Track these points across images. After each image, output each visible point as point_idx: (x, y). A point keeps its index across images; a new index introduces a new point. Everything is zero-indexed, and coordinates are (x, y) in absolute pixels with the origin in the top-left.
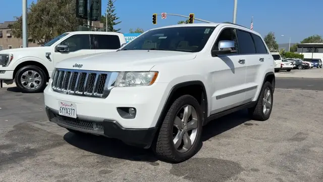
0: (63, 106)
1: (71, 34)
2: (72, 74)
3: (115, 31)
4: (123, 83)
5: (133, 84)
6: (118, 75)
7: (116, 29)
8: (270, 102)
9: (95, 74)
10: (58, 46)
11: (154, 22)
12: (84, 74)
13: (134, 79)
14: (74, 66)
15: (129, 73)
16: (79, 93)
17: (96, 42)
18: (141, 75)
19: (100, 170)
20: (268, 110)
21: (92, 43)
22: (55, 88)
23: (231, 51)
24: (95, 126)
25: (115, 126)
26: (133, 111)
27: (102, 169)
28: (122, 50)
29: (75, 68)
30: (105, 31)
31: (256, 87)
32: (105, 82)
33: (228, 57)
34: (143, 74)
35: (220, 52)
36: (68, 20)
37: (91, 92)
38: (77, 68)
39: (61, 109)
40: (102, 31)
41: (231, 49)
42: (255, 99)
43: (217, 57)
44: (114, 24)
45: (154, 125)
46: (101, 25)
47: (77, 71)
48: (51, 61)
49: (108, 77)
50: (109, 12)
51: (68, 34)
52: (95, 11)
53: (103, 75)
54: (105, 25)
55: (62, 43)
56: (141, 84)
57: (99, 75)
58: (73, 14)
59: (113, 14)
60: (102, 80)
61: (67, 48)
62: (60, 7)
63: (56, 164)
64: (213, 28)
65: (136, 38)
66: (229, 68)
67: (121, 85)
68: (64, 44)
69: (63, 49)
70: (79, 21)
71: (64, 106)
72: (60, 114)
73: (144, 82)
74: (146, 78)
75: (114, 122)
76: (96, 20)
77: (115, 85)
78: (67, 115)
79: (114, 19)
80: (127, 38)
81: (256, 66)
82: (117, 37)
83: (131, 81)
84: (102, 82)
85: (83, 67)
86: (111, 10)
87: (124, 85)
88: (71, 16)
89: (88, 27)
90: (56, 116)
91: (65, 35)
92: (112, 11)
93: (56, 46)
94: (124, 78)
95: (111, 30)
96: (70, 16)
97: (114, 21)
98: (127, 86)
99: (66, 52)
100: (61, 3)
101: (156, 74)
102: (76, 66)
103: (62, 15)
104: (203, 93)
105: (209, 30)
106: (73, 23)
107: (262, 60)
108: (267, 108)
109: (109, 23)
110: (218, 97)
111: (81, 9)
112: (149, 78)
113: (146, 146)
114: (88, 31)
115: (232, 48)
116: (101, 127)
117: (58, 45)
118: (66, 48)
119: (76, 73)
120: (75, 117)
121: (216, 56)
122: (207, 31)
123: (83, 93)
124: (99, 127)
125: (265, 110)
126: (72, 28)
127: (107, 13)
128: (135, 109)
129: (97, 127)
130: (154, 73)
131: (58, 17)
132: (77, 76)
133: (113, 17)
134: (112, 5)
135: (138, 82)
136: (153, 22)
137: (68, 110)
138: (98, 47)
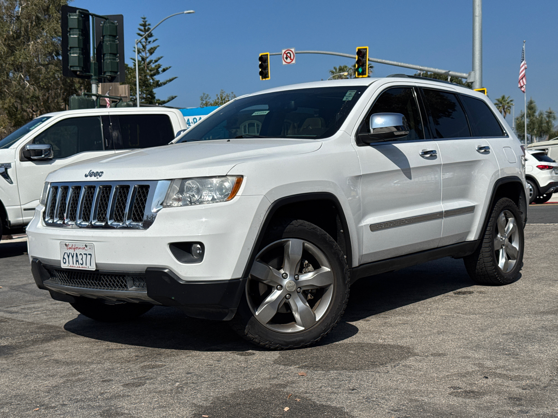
0: (68, 251)
1: (56, 117)
2: (83, 190)
3: (162, 104)
4: (179, 200)
5: (198, 201)
6: (170, 186)
7: (162, 99)
8: (516, 245)
9: (128, 187)
10: (28, 147)
11: (264, 74)
12: (107, 187)
13: (199, 191)
14: (86, 176)
15: (190, 182)
16: (98, 224)
17: (115, 134)
18: (211, 184)
19: (142, 365)
20: (513, 262)
21: (108, 136)
22: (50, 221)
23: (396, 134)
24: (129, 283)
25: (167, 279)
26: (199, 249)
27: (146, 363)
28: (178, 142)
29: (89, 179)
30: (135, 105)
31: (471, 209)
32: (146, 200)
33: (395, 145)
34: (215, 180)
35: (373, 135)
36: (35, 80)
37: (121, 220)
38: (93, 179)
39: (66, 257)
40: (128, 106)
41: (395, 130)
42: (472, 237)
43: (369, 148)
44: (158, 84)
45: (239, 275)
46: (123, 90)
47: (93, 184)
48: (11, 183)
49: (150, 190)
50: (143, 54)
51: (48, 118)
52: (108, 59)
53: (141, 187)
54: (132, 90)
55: (36, 140)
56: (213, 200)
57: (135, 188)
58: (46, 66)
59: (153, 57)
60: (140, 196)
61: (48, 151)
62: (12, 50)
63: (57, 362)
64: (362, 89)
65: (204, 117)
66: (396, 167)
67: (176, 204)
68: (41, 143)
69: (39, 153)
70: (65, 83)
71: (72, 251)
72: (63, 266)
73: (217, 196)
74: (220, 189)
75: (166, 271)
76: (112, 80)
77: (165, 204)
78: (76, 267)
79: (158, 73)
80: (191, 118)
81: (471, 164)
82: (165, 119)
83: (193, 196)
84: (141, 200)
85: (104, 175)
86: (148, 47)
87: (181, 203)
88: (43, 70)
89: (94, 98)
90: (52, 276)
91: (42, 121)
92: (152, 51)
93: (24, 148)
94: (181, 191)
95: (150, 101)
96: (39, 71)
97: (157, 78)
98: (187, 205)
99: (47, 160)
100: (15, 39)
101: (240, 179)
102: (91, 174)
103: (18, 68)
104: (338, 218)
105: (353, 93)
106: (48, 89)
107: (485, 150)
108: (509, 257)
109: (144, 84)
110: (374, 227)
111: (74, 55)
112: (227, 190)
113: (226, 315)
114: (93, 107)
115: (396, 127)
116: (142, 284)
117: (28, 144)
118: (46, 151)
119: (91, 187)
120: (93, 268)
121: (368, 144)
122: (349, 96)
123: (107, 223)
124: (137, 284)
125: (502, 262)
126: (46, 101)
127: (137, 57)
128: (201, 244)
129: (134, 285)
130: (235, 179)
131: (8, 75)
132: (92, 194)
133: (153, 66)
134: (151, 35)
135: (207, 196)
136: (261, 73)
137: (80, 257)
138: (121, 143)
